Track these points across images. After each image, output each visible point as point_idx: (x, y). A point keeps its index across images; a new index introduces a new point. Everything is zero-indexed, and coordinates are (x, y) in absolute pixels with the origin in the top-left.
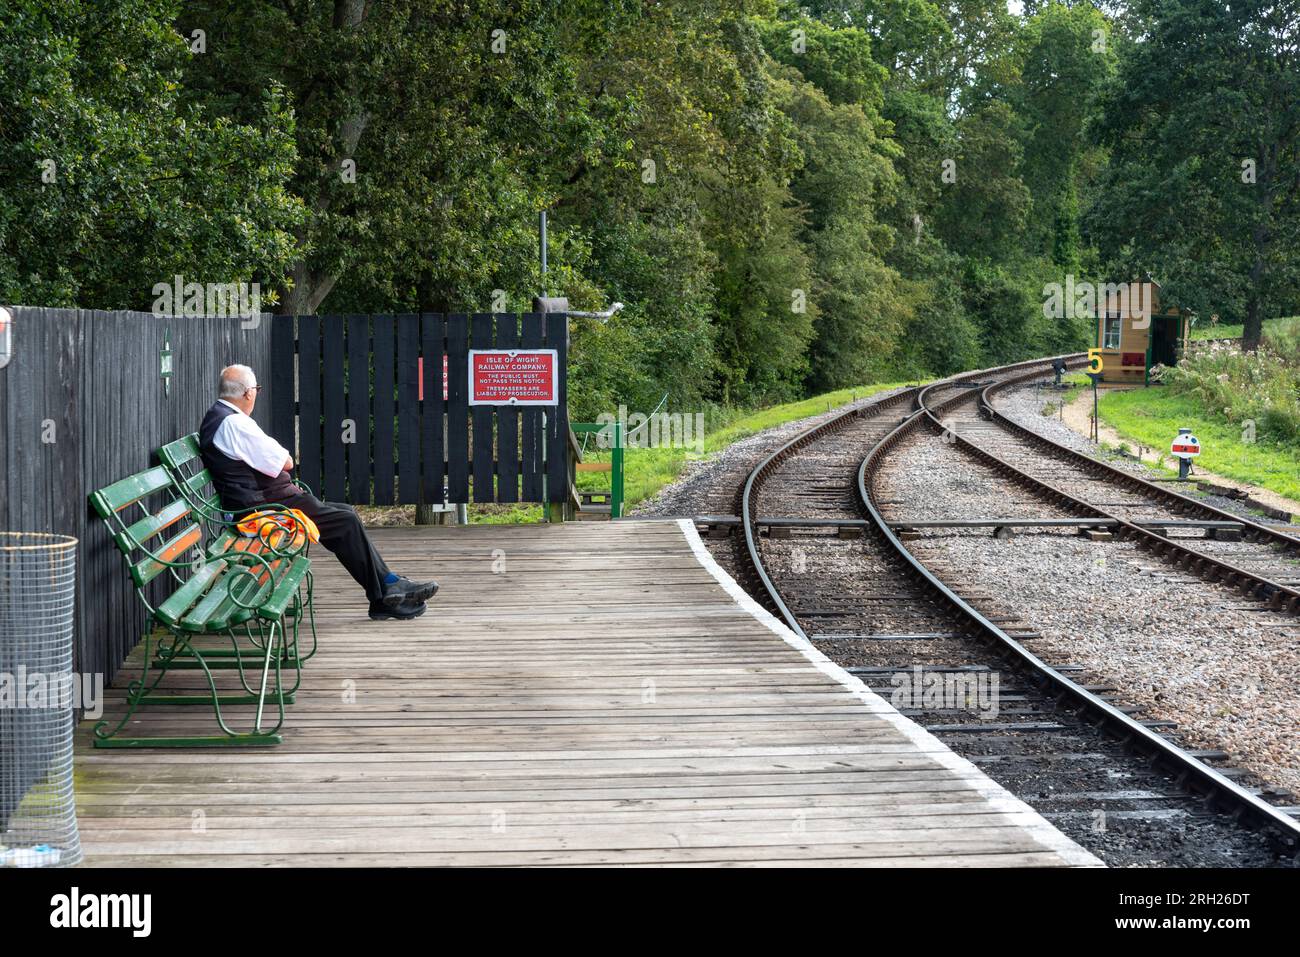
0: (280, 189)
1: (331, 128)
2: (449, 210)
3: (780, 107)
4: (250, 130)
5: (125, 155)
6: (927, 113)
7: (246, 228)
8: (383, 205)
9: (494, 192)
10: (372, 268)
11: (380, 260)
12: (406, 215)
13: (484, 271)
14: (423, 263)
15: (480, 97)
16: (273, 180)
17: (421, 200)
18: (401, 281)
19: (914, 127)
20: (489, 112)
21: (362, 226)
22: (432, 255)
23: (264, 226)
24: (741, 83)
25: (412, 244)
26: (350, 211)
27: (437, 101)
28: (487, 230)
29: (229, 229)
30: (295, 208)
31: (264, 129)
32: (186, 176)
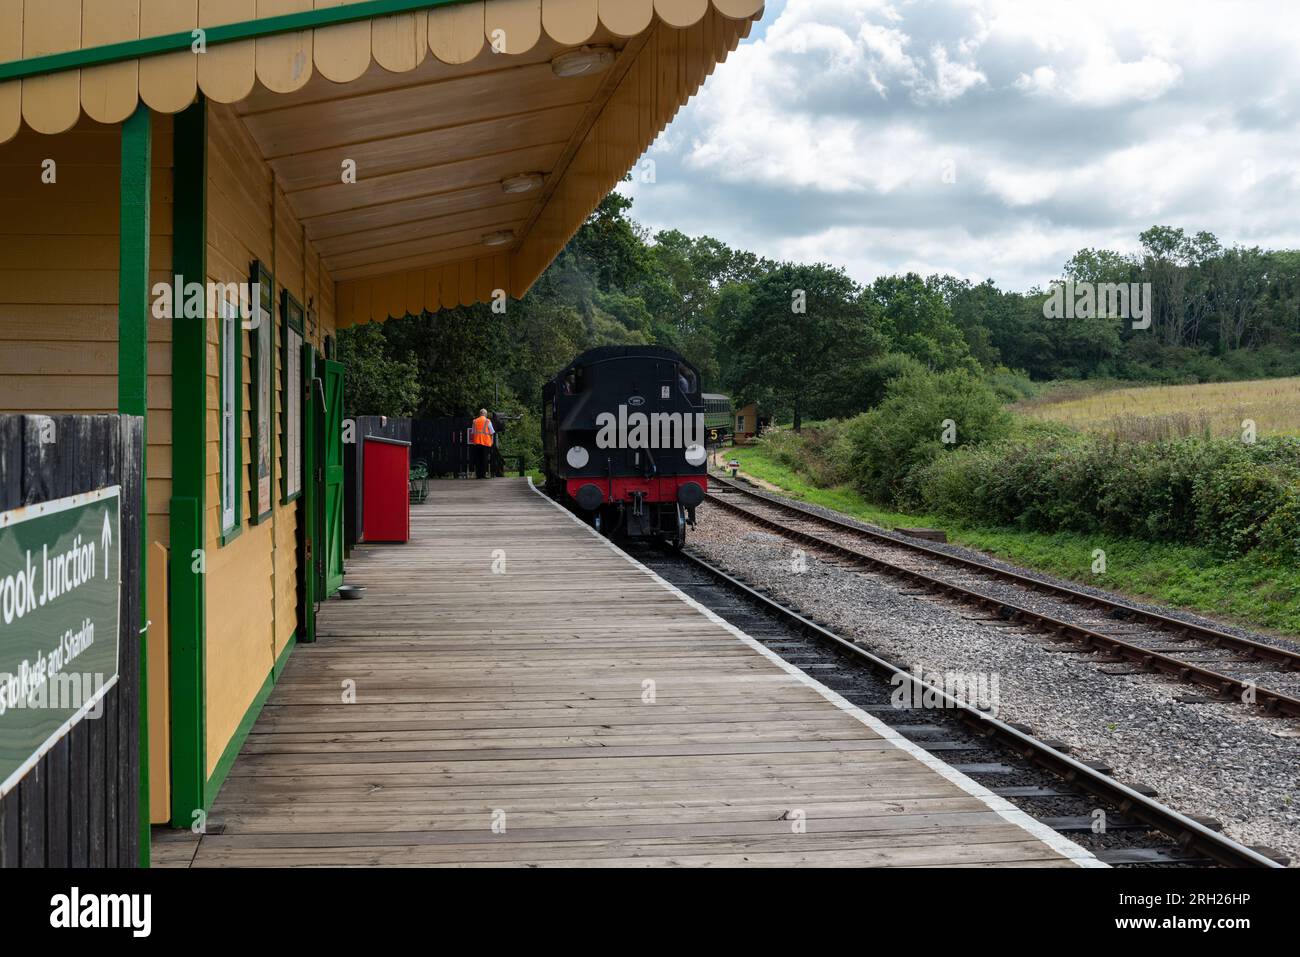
0: (412, 382)
1: (426, 359)
2: (464, 385)
3: (600, 333)
4: (404, 365)
5: (370, 374)
6: (671, 332)
7: (403, 393)
8: (442, 383)
9: (479, 377)
10: (439, 403)
11: (441, 400)
12: (450, 387)
13: (475, 405)
14: (455, 401)
15: (475, 347)
16: (410, 379)
17: (455, 381)
18: (448, 407)
19: (665, 338)
20: (477, 352)
21: (436, 390)
22: (459, 399)
23: (408, 393)
24: (584, 327)
25: (452, 395)
26: (432, 385)
27: (461, 350)
28: (477, 390)
29: (398, 394)
30: (416, 387)
31: (409, 365)
32: (385, 378)
